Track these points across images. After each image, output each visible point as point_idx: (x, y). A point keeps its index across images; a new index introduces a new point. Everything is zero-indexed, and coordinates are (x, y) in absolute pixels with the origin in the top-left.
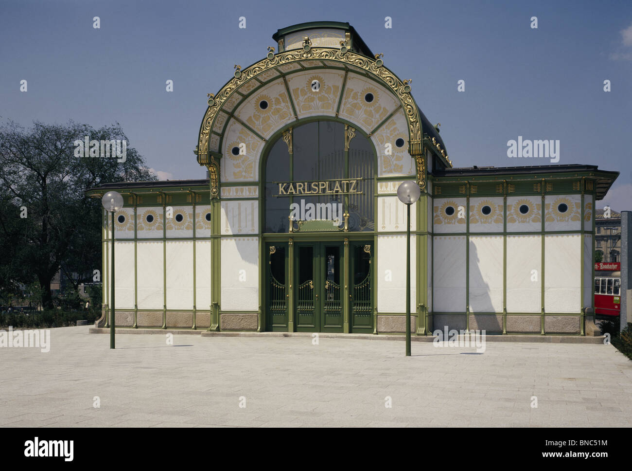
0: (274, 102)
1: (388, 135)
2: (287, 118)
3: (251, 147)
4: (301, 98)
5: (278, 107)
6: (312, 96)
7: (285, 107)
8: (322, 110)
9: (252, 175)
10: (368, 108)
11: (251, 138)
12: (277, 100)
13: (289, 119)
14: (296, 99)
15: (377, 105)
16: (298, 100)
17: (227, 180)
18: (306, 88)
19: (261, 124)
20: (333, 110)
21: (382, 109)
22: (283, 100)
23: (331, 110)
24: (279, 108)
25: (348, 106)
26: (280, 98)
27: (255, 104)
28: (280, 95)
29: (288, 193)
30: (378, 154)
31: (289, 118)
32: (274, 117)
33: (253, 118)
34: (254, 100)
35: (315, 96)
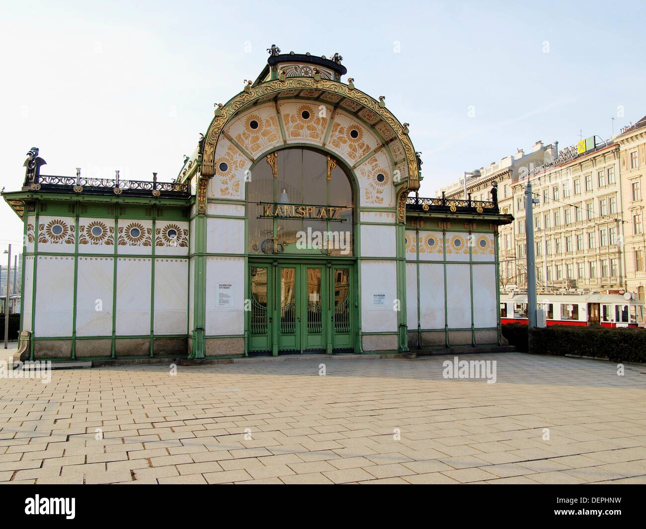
0: (264, 124)
1: (371, 170)
2: (276, 141)
3: (238, 164)
4: (290, 124)
5: (268, 129)
6: (302, 124)
7: (275, 130)
8: (310, 138)
9: (239, 193)
10: (352, 143)
11: (240, 155)
12: (268, 121)
13: (278, 143)
14: (286, 125)
15: (361, 141)
16: (288, 126)
17: (214, 195)
18: (296, 116)
19: (250, 143)
20: (320, 140)
21: (365, 147)
22: (273, 123)
23: (318, 140)
24: (269, 131)
25: (334, 139)
26: (271, 121)
27: (245, 122)
28: (271, 118)
29: (276, 215)
30: (361, 186)
31: (278, 141)
32: (262, 137)
33: (242, 136)
34: (244, 119)
35: (304, 124)
